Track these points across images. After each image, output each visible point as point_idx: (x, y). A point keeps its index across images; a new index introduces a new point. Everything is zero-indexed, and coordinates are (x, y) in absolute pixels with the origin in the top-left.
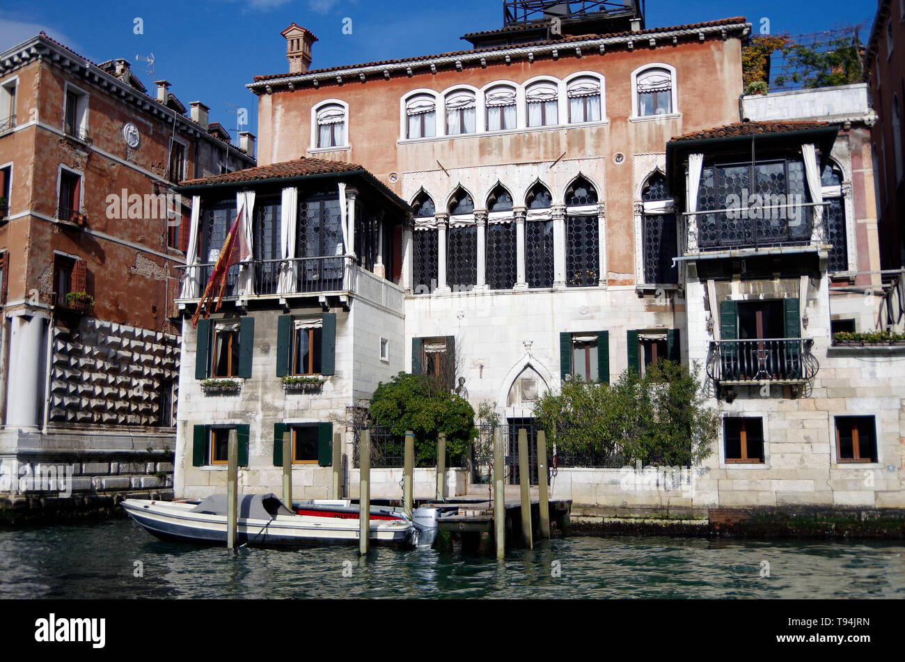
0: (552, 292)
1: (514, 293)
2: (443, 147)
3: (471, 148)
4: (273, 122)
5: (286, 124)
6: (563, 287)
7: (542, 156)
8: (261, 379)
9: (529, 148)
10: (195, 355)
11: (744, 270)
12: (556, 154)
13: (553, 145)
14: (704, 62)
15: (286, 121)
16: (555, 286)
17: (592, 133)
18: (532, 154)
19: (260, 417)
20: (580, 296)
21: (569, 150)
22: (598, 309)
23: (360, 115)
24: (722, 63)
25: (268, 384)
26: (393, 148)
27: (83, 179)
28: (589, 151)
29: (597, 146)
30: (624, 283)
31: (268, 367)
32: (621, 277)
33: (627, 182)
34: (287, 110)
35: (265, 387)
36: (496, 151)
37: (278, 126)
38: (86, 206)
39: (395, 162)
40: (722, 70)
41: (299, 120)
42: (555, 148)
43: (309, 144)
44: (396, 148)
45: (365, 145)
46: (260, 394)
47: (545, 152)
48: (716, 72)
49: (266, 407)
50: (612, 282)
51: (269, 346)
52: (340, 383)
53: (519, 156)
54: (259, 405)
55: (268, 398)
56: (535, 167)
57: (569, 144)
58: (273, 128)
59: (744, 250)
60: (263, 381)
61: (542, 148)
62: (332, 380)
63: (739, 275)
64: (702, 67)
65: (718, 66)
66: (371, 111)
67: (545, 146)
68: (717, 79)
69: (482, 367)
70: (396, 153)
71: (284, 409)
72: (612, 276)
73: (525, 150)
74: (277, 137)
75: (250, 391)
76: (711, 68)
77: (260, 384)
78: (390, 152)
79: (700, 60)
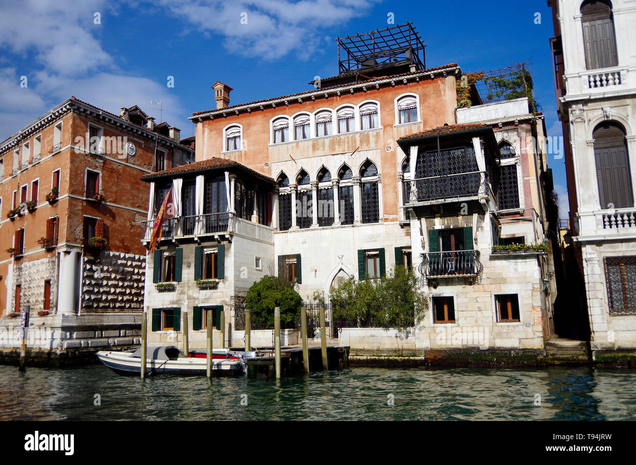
0: (353, 227)
1: (333, 228)
2: (293, 147)
3: (308, 147)
4: (203, 138)
5: (210, 138)
6: (359, 224)
7: (346, 149)
8: (186, 282)
9: (339, 145)
10: (153, 270)
11: (442, 212)
12: (354, 148)
13: (352, 143)
14: (434, 91)
16: (355, 223)
17: (373, 135)
18: (341, 149)
19: (186, 303)
20: (369, 229)
21: (361, 145)
22: (379, 236)
23: (249, 131)
24: (444, 91)
25: (190, 284)
26: (266, 149)
27: (101, 175)
28: (372, 145)
29: (377, 142)
30: (393, 220)
31: (190, 275)
32: (391, 217)
33: (394, 162)
34: (211, 131)
35: (189, 287)
36: (321, 148)
37: (206, 140)
38: (103, 190)
39: (268, 157)
40: (445, 95)
41: (217, 136)
42: (354, 144)
43: (222, 149)
44: (268, 149)
45: (252, 148)
46: (186, 291)
47: (348, 147)
48: (441, 96)
49: (189, 298)
50: (386, 220)
51: (190, 264)
52: (227, 283)
53: (334, 150)
54: (186, 297)
55: (190, 293)
56: (343, 156)
57: (361, 142)
58: (203, 141)
59: (438, 200)
60: (188, 283)
61: (346, 145)
62: (223, 282)
63: (439, 215)
64: (433, 93)
65: (442, 93)
66: (254, 129)
67: (348, 143)
68: (442, 100)
69: (316, 271)
70: (268, 152)
71: (198, 298)
72: (386, 216)
73: (337, 147)
74: (205, 146)
75: (181, 289)
76: (439, 93)
77: (186, 285)
78: (265, 151)
79: (432, 89)
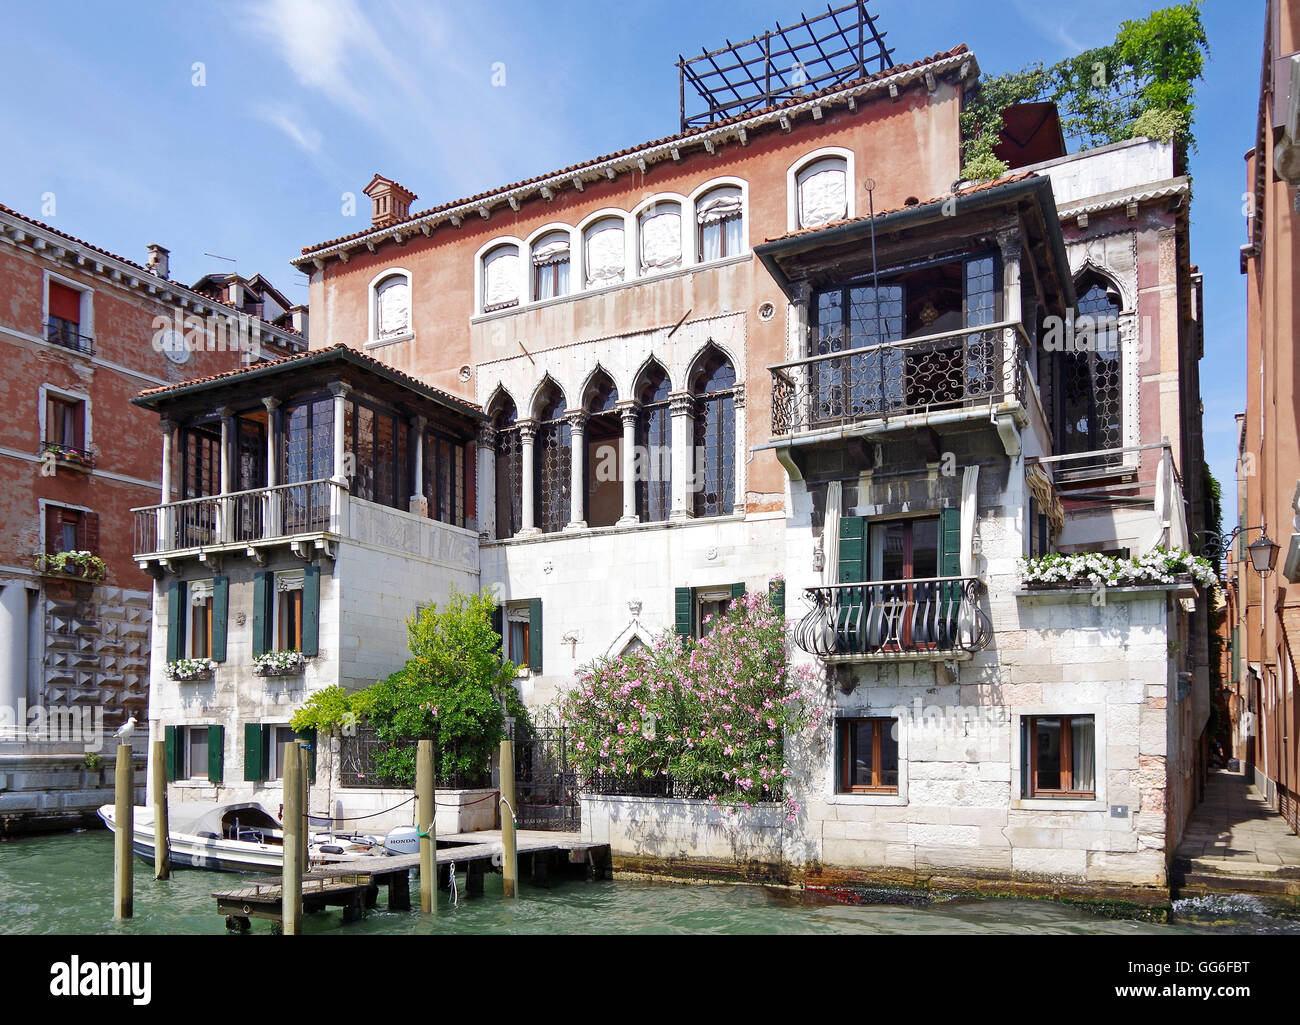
0: (668, 527)
1: (617, 532)
2: (527, 322)
3: (564, 318)
4: (326, 310)
5: (340, 311)
6: (683, 519)
7: (657, 319)
8: (236, 663)
9: (640, 308)
10: (166, 630)
11: (879, 463)
12: (677, 314)
13: (673, 302)
14: (897, 135)
15: (339, 307)
16: (673, 519)
17: (728, 276)
18: (644, 320)
19: (235, 715)
20: (708, 534)
21: (696, 306)
22: (732, 551)
23: (426, 286)
24: (926, 133)
25: (244, 669)
26: (465, 330)
27: (89, 405)
28: (725, 305)
29: (736, 295)
30: (769, 508)
31: (244, 645)
32: (766, 499)
33: (778, 348)
34: (342, 292)
35: (241, 674)
36: (596, 320)
37: (331, 314)
38: (96, 441)
39: (468, 350)
40: (926, 145)
41: (355, 303)
42: (676, 305)
43: (367, 335)
44: (468, 329)
45: (433, 329)
46: (235, 684)
47: (663, 314)
48: (917, 149)
49: (243, 702)
50: (752, 507)
51: (245, 617)
52: (325, 666)
53: (626, 323)
54: (235, 700)
55: (245, 689)
56: (648, 338)
57: (695, 296)
58: (326, 319)
60: (239, 665)
61: (658, 307)
62: (315, 664)
63: (870, 472)
64: (896, 143)
65: (920, 139)
66: (440, 278)
67: (663, 303)
68: (918, 162)
69: (575, 642)
70: (469, 337)
71: (261, 704)
72: (753, 498)
73: (635, 313)
74: (330, 331)
75: (225, 679)
76: (910, 143)
77: (235, 669)
78: (461, 335)
79: (892, 133)
